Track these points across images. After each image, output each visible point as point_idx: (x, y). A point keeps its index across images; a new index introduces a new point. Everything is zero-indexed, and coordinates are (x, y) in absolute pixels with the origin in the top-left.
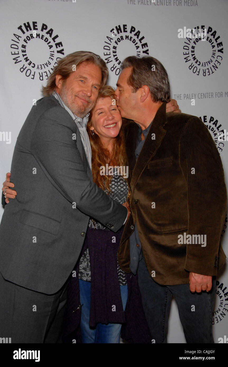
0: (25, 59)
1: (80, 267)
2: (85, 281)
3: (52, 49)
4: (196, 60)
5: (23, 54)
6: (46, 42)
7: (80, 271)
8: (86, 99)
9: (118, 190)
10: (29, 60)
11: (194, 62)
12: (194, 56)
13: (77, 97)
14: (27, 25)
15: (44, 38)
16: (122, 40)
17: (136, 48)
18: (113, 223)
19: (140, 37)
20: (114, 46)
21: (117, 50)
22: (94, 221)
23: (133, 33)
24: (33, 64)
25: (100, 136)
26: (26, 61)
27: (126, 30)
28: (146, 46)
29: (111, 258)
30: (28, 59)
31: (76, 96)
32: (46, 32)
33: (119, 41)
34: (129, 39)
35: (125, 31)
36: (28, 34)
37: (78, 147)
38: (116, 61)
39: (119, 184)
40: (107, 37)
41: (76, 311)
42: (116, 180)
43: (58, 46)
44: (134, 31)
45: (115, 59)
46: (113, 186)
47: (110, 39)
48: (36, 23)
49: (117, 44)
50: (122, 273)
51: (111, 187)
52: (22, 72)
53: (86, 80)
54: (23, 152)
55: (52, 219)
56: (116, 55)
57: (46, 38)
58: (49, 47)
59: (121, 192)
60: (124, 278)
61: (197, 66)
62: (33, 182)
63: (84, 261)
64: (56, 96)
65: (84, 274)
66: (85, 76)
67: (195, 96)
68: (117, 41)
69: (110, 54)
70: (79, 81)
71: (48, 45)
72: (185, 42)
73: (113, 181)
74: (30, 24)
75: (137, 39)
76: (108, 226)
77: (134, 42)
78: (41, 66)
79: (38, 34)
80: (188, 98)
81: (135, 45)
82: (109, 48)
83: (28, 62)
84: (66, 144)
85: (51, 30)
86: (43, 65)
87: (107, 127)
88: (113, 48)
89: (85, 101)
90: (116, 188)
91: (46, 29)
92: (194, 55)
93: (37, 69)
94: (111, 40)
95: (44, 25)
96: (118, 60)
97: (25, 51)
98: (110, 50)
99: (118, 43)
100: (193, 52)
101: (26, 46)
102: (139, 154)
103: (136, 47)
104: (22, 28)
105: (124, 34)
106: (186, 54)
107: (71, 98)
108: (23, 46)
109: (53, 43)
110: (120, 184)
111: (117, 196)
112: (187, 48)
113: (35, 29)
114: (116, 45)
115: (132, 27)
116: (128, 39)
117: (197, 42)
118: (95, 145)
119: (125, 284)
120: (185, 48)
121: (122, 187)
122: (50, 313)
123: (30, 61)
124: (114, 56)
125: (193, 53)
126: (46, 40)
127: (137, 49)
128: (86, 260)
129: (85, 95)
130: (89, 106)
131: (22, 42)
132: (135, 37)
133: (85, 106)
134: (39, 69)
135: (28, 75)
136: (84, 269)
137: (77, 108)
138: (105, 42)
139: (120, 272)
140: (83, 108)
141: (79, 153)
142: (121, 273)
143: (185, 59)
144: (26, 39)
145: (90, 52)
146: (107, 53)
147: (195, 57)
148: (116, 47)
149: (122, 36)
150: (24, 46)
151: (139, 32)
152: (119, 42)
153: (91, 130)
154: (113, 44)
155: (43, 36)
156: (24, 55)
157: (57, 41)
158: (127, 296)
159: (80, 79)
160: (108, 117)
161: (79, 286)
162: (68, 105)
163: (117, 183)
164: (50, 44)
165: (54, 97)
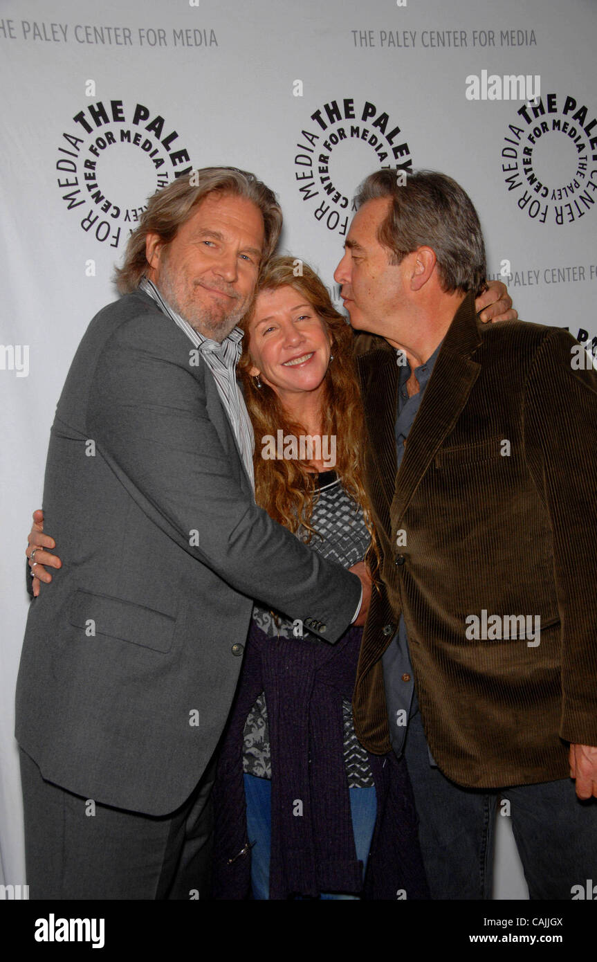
0: (93, 197)
1: (248, 740)
2: (260, 777)
3: (162, 170)
4: (536, 184)
5: (88, 185)
6: (148, 150)
7: (247, 752)
8: (223, 289)
9: (335, 531)
10: (103, 198)
11: (531, 189)
12: (530, 174)
13: (199, 287)
14: (97, 109)
15: (142, 142)
16: (341, 139)
17: (380, 157)
18: (322, 616)
19: (388, 130)
20: (322, 156)
21: (331, 165)
22: (276, 617)
23: (371, 120)
24: (115, 208)
25: (276, 389)
26: (97, 202)
27: (351, 113)
28: (404, 151)
29: (326, 715)
30: (101, 196)
31: (196, 284)
32: (146, 126)
33: (335, 140)
34: (361, 134)
35: (348, 116)
36: (99, 132)
37: (210, 417)
38: (329, 193)
39: (338, 514)
40: (304, 132)
41: (236, 860)
42: (330, 506)
43: (177, 160)
44: (373, 114)
45: (325, 188)
46: (323, 521)
47: (310, 137)
48: (120, 103)
49: (330, 150)
50: (360, 753)
51: (317, 522)
52: (87, 230)
53: (220, 240)
54: (70, 439)
55: (152, 610)
56: (328, 178)
57: (147, 141)
58: (155, 164)
59: (344, 535)
60: (364, 768)
61: (540, 199)
62: (98, 515)
63: (257, 724)
64: (149, 291)
65: (258, 759)
66: (214, 229)
67: (537, 278)
68: (329, 142)
69: (312, 177)
70: (201, 245)
71: (151, 160)
72: (506, 139)
73: (322, 507)
74: (105, 108)
75: (381, 134)
76: (310, 625)
77: (373, 142)
78: (134, 213)
79: (125, 132)
80: (517, 284)
81: (377, 149)
82: (308, 161)
83: (103, 203)
84: (177, 409)
85: (160, 120)
86: (139, 209)
87: (290, 364)
88: (320, 160)
89: (222, 293)
90: (330, 525)
91: (146, 117)
92: (531, 169)
93: (125, 220)
94: (315, 140)
95: (139, 108)
96: (334, 189)
97: (92, 175)
98: (310, 165)
99: (332, 146)
100: (527, 162)
101: (94, 163)
102: (407, 434)
103: (379, 154)
104: (84, 117)
105: (346, 124)
106: (510, 169)
107: (186, 289)
108: (88, 164)
109: (163, 154)
110: (341, 516)
111: (334, 546)
112: (513, 154)
113: (117, 119)
114: (326, 152)
115: (368, 105)
116: (358, 136)
117: (538, 136)
118: (264, 413)
119: (370, 783)
120: (506, 152)
121: (346, 524)
122: (160, 869)
123: (107, 202)
124: (323, 180)
125: (528, 167)
126: (147, 147)
127: (381, 160)
128: (261, 722)
129: (219, 279)
130: (236, 309)
131: (85, 154)
132: (376, 131)
133: (223, 306)
134: (130, 220)
135: (101, 236)
136: (257, 745)
137: (202, 313)
138: (298, 145)
139: (355, 751)
140: (219, 313)
141: (214, 430)
142: (357, 755)
143: (507, 181)
144: (96, 146)
145: (230, 169)
146: (304, 173)
147: (533, 175)
148: (328, 158)
149: (342, 130)
150: (90, 165)
151: (385, 117)
152: (335, 143)
153: (253, 375)
154: (320, 149)
155: (138, 136)
156: (90, 188)
157: (175, 146)
158: (375, 816)
159: (204, 239)
160: (287, 340)
161: (244, 793)
162: (178, 309)
163: (334, 512)
164: (156, 157)
165: (145, 293)
